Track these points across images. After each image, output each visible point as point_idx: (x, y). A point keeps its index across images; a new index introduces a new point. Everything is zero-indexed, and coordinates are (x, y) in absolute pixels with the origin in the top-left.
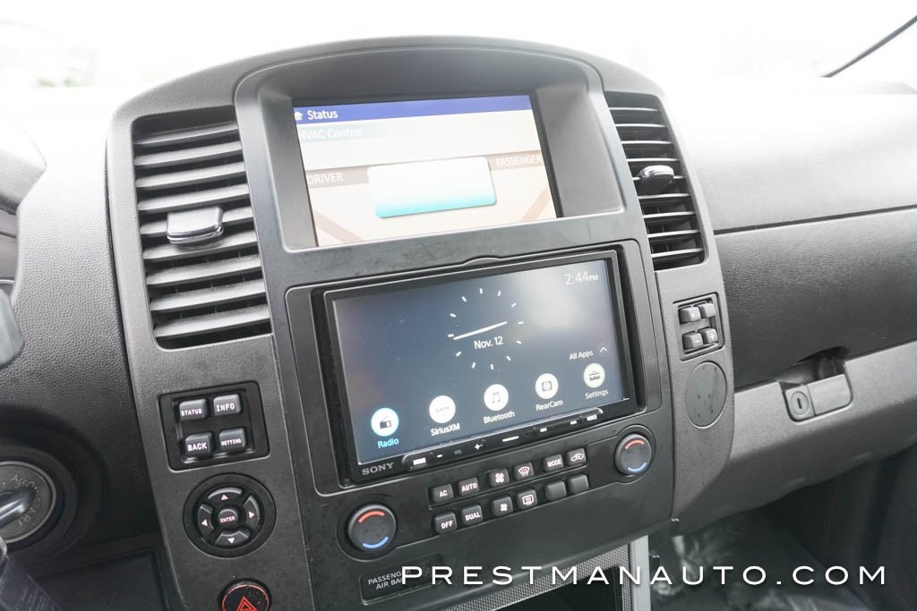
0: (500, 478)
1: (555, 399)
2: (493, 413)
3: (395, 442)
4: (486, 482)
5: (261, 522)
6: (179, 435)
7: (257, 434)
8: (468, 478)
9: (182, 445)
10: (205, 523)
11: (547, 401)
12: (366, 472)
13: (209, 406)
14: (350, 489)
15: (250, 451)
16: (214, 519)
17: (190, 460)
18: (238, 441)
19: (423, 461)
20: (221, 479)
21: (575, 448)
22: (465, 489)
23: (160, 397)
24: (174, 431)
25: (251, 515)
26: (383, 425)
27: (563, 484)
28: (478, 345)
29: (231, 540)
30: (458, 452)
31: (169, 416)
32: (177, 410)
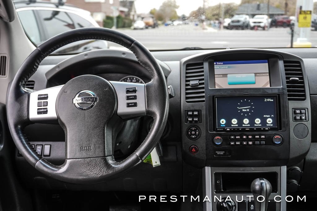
0: (245, 137)
1: (259, 124)
2: (245, 124)
3: (225, 126)
4: (242, 137)
5: (199, 135)
6: (187, 118)
7: (200, 119)
8: (238, 136)
9: (188, 119)
10: (189, 133)
11: (257, 124)
12: (218, 129)
13: (193, 113)
14: (214, 132)
15: (198, 122)
16: (191, 133)
17: (188, 122)
18: (197, 119)
19: (229, 129)
20: (193, 126)
21: (263, 135)
22: (237, 137)
23: (185, 110)
24: (187, 117)
25: (197, 133)
26: (222, 122)
27: (259, 142)
28: (243, 110)
29: (193, 137)
30: (236, 129)
31: (186, 114)
32: (188, 113)
